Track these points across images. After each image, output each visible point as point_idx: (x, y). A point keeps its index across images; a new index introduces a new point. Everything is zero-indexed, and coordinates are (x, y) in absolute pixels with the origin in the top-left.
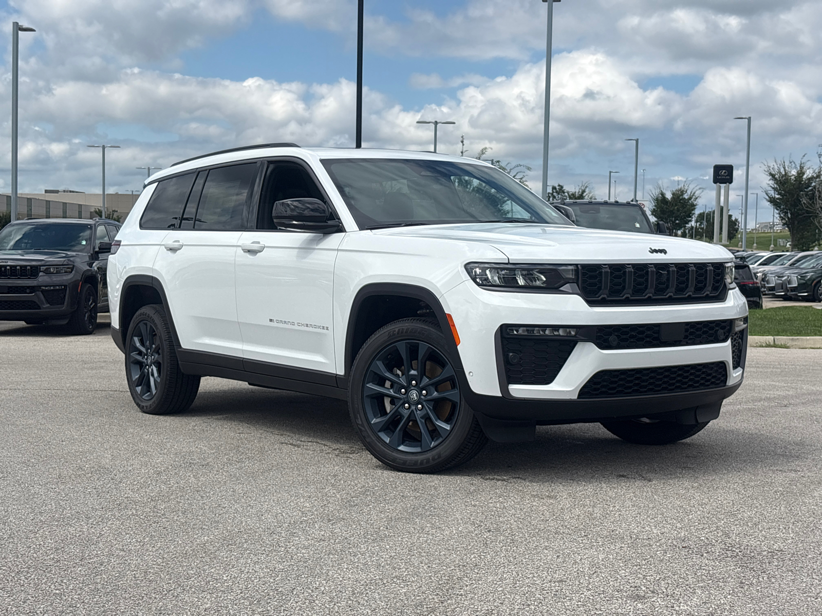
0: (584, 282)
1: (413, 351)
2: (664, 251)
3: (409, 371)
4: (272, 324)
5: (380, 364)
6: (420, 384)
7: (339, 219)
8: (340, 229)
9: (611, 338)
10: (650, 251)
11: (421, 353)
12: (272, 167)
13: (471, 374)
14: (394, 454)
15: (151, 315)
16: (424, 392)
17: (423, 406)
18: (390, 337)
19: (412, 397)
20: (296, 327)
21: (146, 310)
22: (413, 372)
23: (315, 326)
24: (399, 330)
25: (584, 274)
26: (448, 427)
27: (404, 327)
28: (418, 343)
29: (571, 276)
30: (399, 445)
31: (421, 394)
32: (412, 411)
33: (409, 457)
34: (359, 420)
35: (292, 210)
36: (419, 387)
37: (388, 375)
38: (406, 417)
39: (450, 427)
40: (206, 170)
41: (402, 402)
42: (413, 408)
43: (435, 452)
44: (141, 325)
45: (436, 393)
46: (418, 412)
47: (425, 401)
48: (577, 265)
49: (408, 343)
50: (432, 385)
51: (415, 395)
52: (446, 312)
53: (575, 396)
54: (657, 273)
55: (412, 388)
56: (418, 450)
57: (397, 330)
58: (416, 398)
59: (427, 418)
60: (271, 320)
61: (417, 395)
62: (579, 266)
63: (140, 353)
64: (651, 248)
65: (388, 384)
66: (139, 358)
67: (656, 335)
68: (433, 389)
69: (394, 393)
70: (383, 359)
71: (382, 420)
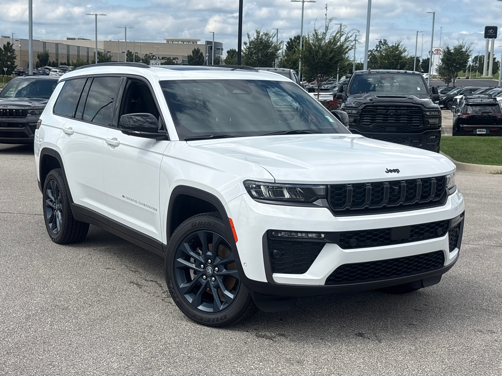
0: (332, 197)
1: (209, 239)
2: (397, 171)
3: (206, 252)
4: (123, 199)
5: (186, 245)
6: (214, 263)
7: (167, 130)
8: (167, 138)
9: (352, 240)
10: (386, 172)
11: (215, 240)
12: (130, 81)
13: (245, 264)
14: (195, 312)
15: (56, 177)
16: (217, 268)
17: (215, 279)
18: (193, 226)
19: (208, 271)
20: (138, 204)
21: (53, 172)
22: (209, 253)
23: (149, 207)
24: (199, 222)
25: (332, 192)
26: (231, 296)
27: (202, 221)
28: (212, 233)
29: (323, 193)
30: (199, 306)
31: (214, 270)
32: (208, 281)
33: (205, 316)
34: (171, 285)
35: (134, 122)
36: (213, 265)
37: (192, 253)
38: (204, 285)
39: (234, 296)
40: (92, 77)
41: (201, 274)
42: (209, 279)
43: (222, 314)
44: (51, 182)
45: (225, 270)
46: (212, 283)
47: (217, 275)
48: (327, 185)
49: (205, 232)
50: (222, 264)
51: (210, 270)
52: (229, 217)
53: (323, 283)
54: (391, 188)
55: (209, 265)
56: (211, 310)
57: (198, 222)
58: (211, 273)
59: (218, 287)
60: (123, 196)
61: (211, 270)
62: (328, 186)
63: (51, 201)
64: (387, 169)
65: (192, 260)
66: (51, 204)
67: (387, 236)
68: (222, 267)
69: (196, 267)
70: (189, 242)
71: (188, 285)
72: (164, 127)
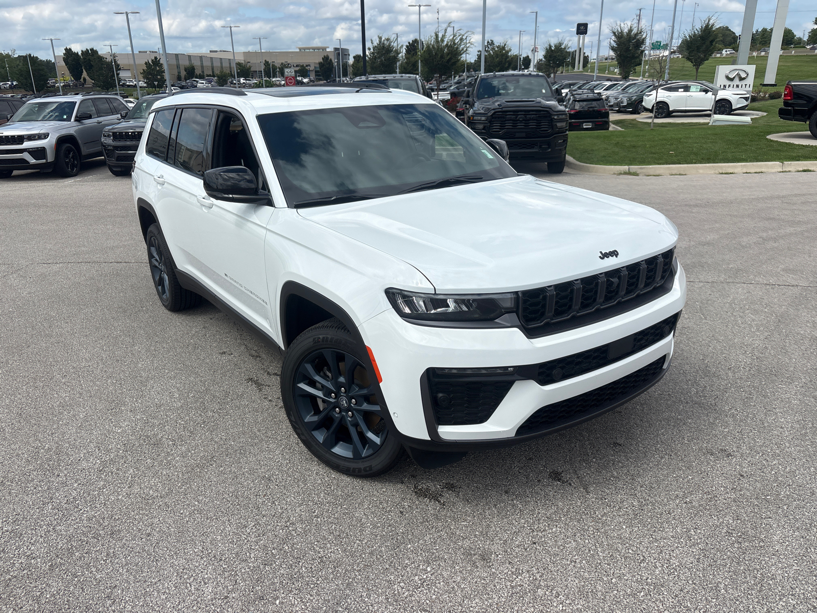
0: (525, 309)
2: (614, 253)
3: (338, 378)
4: (227, 278)
5: (309, 368)
6: (349, 393)
7: (269, 191)
8: (270, 203)
9: (555, 371)
10: (600, 257)
11: (348, 363)
13: (396, 415)
14: (327, 455)
15: (156, 234)
16: (353, 400)
17: (353, 414)
18: (315, 343)
19: (342, 403)
20: (245, 290)
21: (152, 228)
22: (342, 379)
23: (256, 296)
24: (323, 338)
25: (525, 302)
26: (377, 440)
27: (328, 336)
28: (344, 354)
29: (511, 304)
30: (332, 447)
31: (350, 402)
32: (343, 416)
34: (293, 417)
36: (348, 395)
37: (317, 378)
38: (337, 421)
39: (381, 440)
40: (180, 108)
41: (332, 406)
42: (344, 413)
43: (367, 464)
44: (152, 239)
45: (365, 405)
46: (349, 419)
47: (355, 410)
48: (517, 292)
49: (335, 352)
50: (360, 396)
51: (344, 402)
52: (366, 344)
53: (513, 435)
54: (608, 280)
55: (342, 394)
56: (350, 455)
57: (321, 337)
58: (346, 405)
59: (356, 425)
60: (226, 275)
61: (346, 402)
62: (520, 294)
63: (157, 260)
64: (601, 252)
65: (318, 386)
66: (157, 264)
67: (603, 355)
68: (362, 400)
69: (324, 396)
70: (312, 362)
71: (315, 418)
72: (266, 187)
